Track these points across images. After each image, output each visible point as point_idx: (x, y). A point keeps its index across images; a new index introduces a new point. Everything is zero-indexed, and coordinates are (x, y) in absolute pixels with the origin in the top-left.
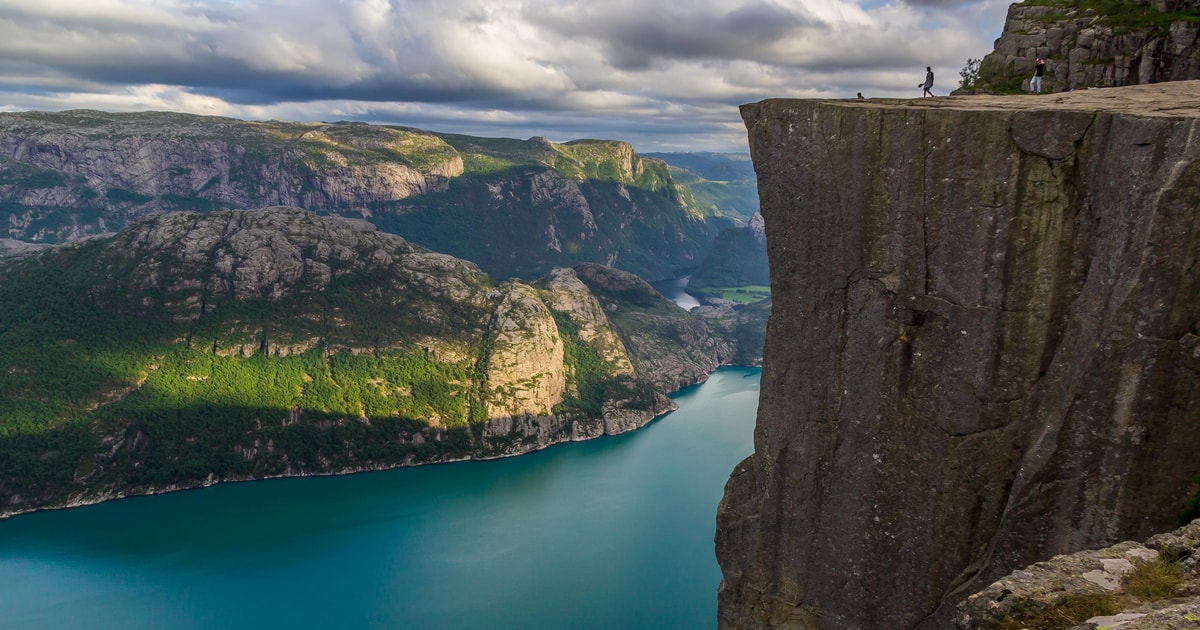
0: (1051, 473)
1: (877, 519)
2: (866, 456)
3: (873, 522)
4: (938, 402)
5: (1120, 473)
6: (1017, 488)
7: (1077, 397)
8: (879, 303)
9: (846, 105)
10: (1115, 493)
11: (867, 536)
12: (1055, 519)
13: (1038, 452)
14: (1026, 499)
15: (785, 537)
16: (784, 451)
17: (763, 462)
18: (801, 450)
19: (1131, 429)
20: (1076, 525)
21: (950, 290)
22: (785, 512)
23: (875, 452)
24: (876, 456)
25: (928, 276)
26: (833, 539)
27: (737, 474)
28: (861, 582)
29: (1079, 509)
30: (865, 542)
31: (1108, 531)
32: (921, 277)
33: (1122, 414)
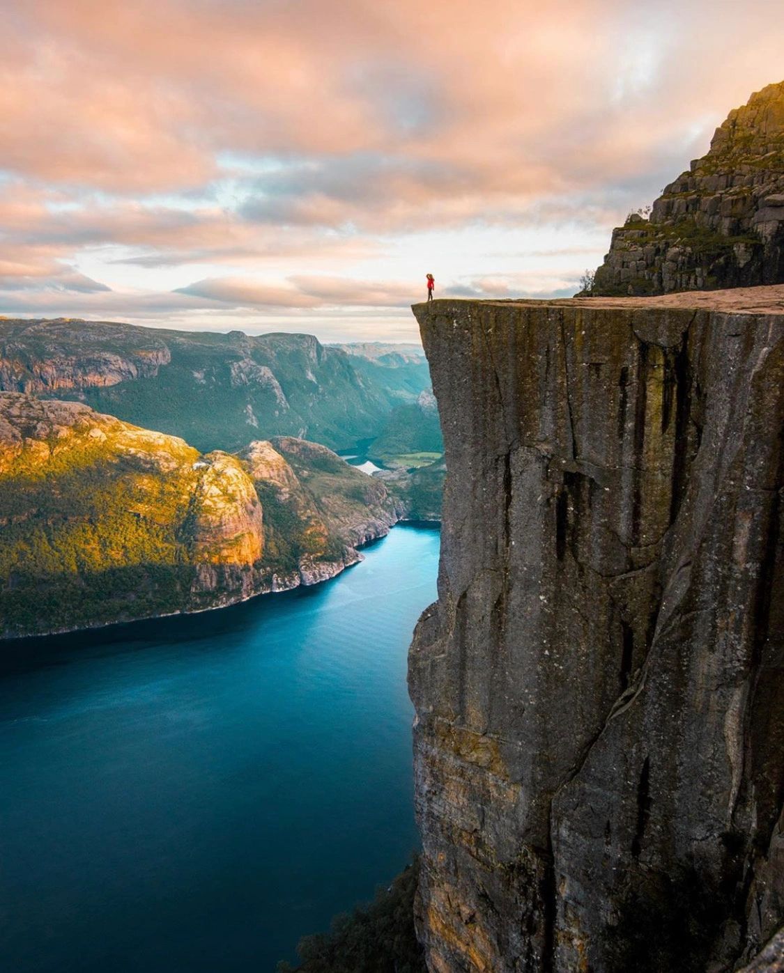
0: (689, 605)
1: (547, 652)
2: (534, 597)
3: (543, 655)
4: (590, 548)
5: (743, 603)
6: (661, 619)
7: (704, 540)
8: (536, 467)
9: (498, 304)
10: (741, 620)
11: (539, 668)
12: (695, 645)
13: (677, 588)
14: (669, 628)
15: (469, 673)
16: (464, 596)
17: (447, 607)
18: (478, 595)
19: (748, 566)
20: (712, 648)
21: (594, 454)
22: (468, 651)
23: (541, 594)
24: (542, 598)
25: (574, 444)
26: (510, 673)
27: (424, 619)
28: (537, 709)
29: (713, 635)
30: (538, 673)
31: (739, 653)
32: (570, 444)
33: (740, 554)
